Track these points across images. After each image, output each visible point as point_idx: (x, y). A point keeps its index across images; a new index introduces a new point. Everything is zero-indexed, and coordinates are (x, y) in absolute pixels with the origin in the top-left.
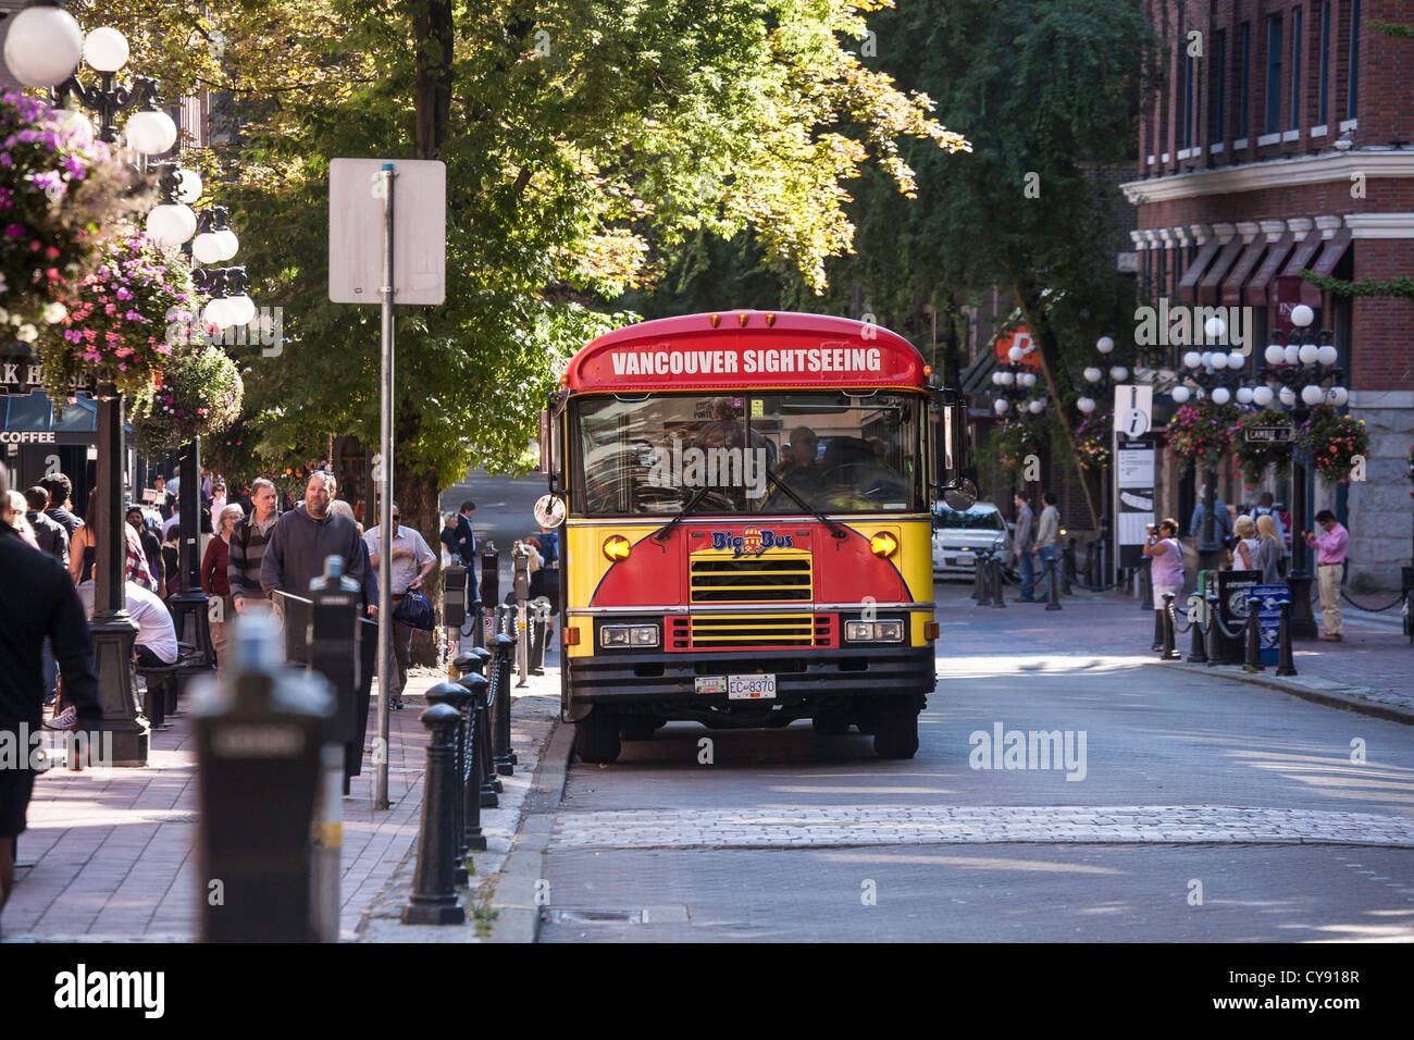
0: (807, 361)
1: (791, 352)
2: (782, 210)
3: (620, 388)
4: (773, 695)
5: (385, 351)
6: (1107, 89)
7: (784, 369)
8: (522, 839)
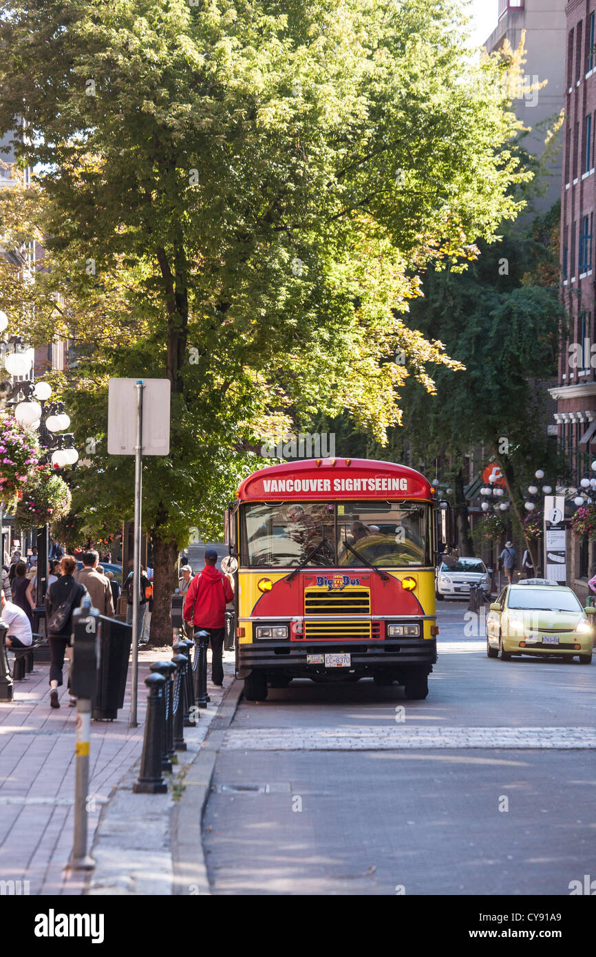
0: (368, 485)
1: (359, 480)
2: (364, 402)
3: (267, 499)
4: (349, 665)
5: (137, 480)
6: (539, 339)
7: (355, 489)
8: (207, 744)
